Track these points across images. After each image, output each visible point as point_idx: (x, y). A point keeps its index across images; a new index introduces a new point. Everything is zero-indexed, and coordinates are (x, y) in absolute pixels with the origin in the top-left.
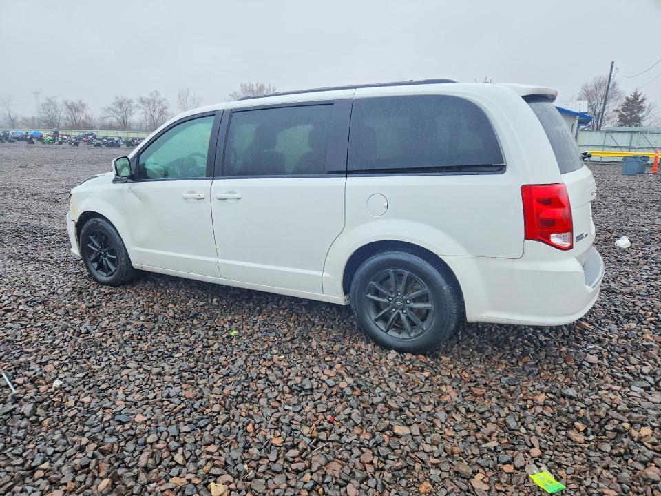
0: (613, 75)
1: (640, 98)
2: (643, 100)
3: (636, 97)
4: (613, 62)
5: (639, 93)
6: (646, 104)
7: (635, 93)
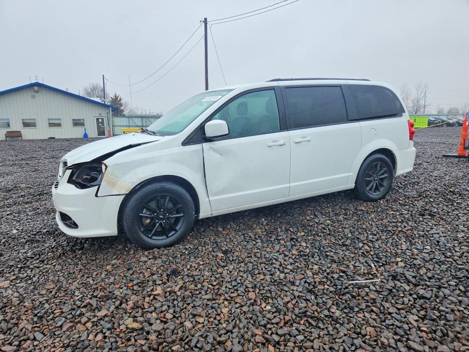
0: (105, 83)
1: (119, 98)
2: (120, 99)
3: (116, 97)
4: (103, 76)
5: (117, 95)
6: (123, 102)
7: (115, 95)
